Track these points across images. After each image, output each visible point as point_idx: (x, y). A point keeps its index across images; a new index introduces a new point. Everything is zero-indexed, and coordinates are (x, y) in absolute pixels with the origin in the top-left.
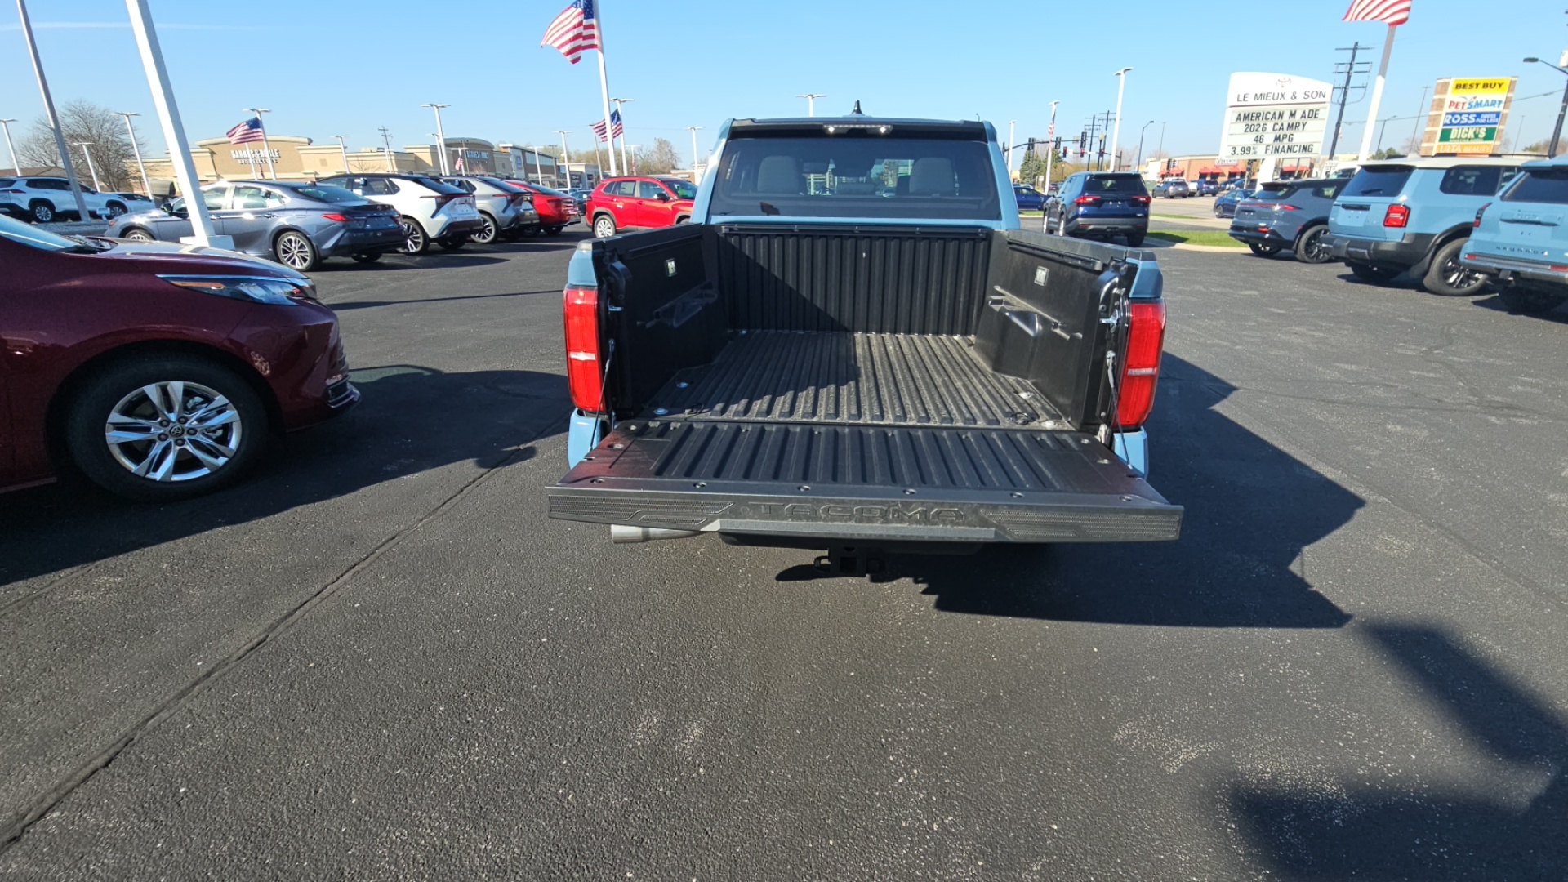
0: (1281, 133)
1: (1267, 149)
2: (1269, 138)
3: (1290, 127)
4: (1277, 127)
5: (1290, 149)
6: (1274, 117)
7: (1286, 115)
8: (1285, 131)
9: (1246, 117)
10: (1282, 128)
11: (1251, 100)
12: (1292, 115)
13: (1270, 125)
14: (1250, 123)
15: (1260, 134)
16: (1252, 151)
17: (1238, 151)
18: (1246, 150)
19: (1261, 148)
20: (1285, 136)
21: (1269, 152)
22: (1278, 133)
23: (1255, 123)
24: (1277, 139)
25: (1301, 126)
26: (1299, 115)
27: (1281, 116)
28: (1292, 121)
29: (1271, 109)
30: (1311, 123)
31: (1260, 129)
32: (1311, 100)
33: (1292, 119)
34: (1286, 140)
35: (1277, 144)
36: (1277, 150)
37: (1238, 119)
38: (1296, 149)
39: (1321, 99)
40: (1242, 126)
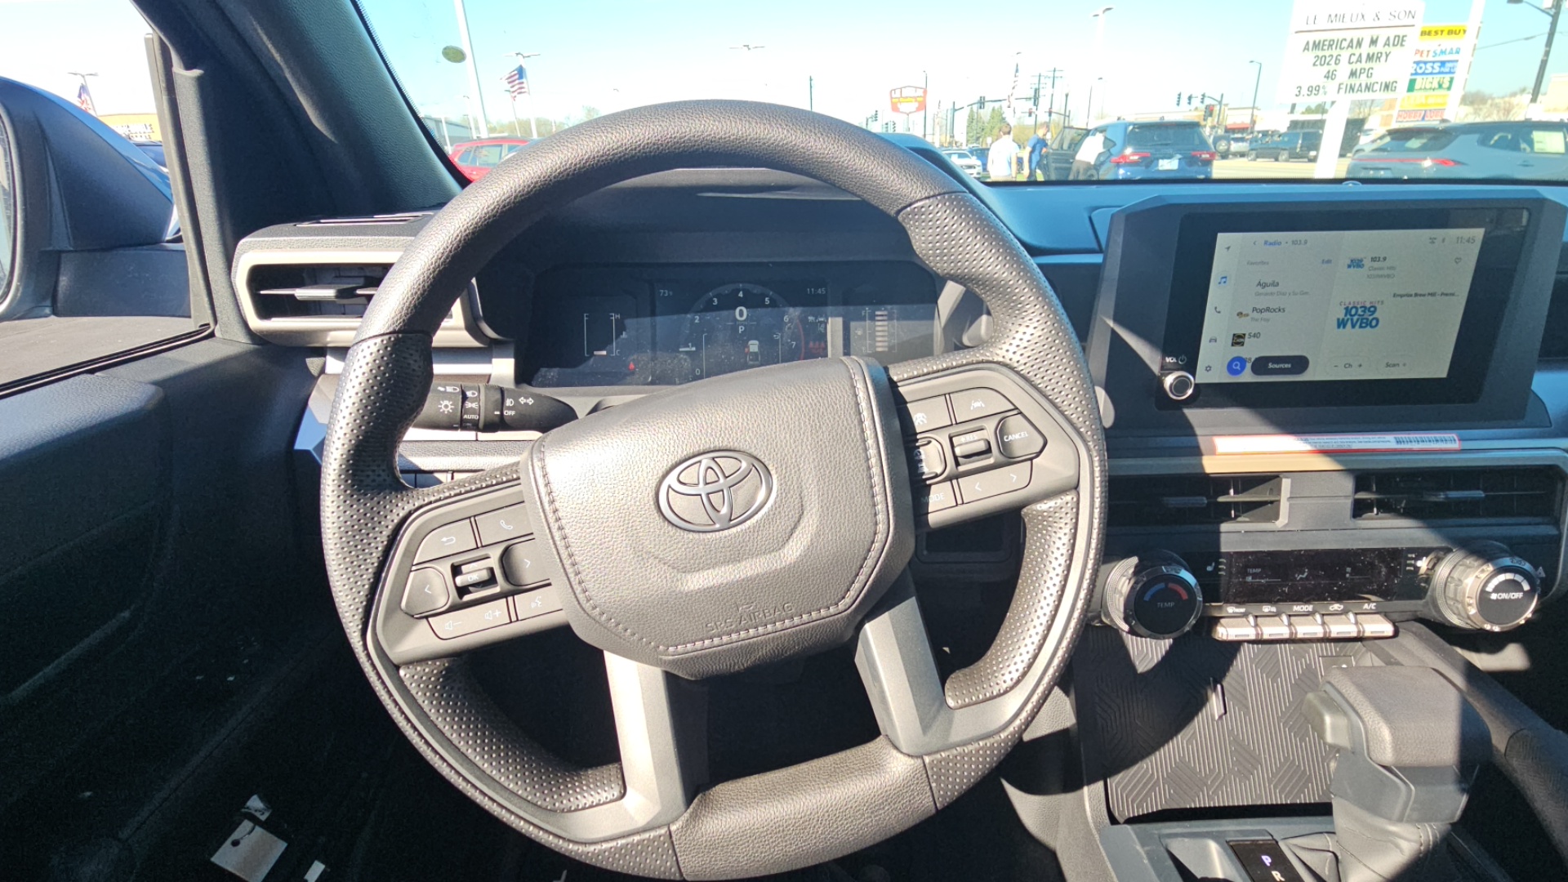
0: (1358, 66)
1: (1339, 89)
2: (1343, 71)
3: (1370, 58)
4: (1354, 59)
5: (1368, 88)
6: (1350, 46)
7: (1366, 43)
8: (1364, 65)
9: (1316, 45)
10: (1359, 60)
11: (1323, 23)
12: (1373, 42)
13: (1345, 55)
14: (1320, 53)
15: (1332, 67)
16: (1321, 91)
17: (1304, 91)
18: (1314, 90)
19: (1332, 86)
20: (1362, 70)
21: (1342, 91)
22: (1354, 67)
23: (1327, 53)
24: (1353, 74)
25: (1384, 56)
26: (1381, 42)
27: (1359, 44)
28: (1373, 50)
29: (1348, 35)
30: (1395, 51)
31: (1333, 62)
32: (1396, 22)
33: (1373, 47)
34: (1364, 76)
35: (1355, 81)
36: (1352, 88)
37: (1306, 48)
38: (1377, 87)
39: (1410, 21)
40: (1311, 56)
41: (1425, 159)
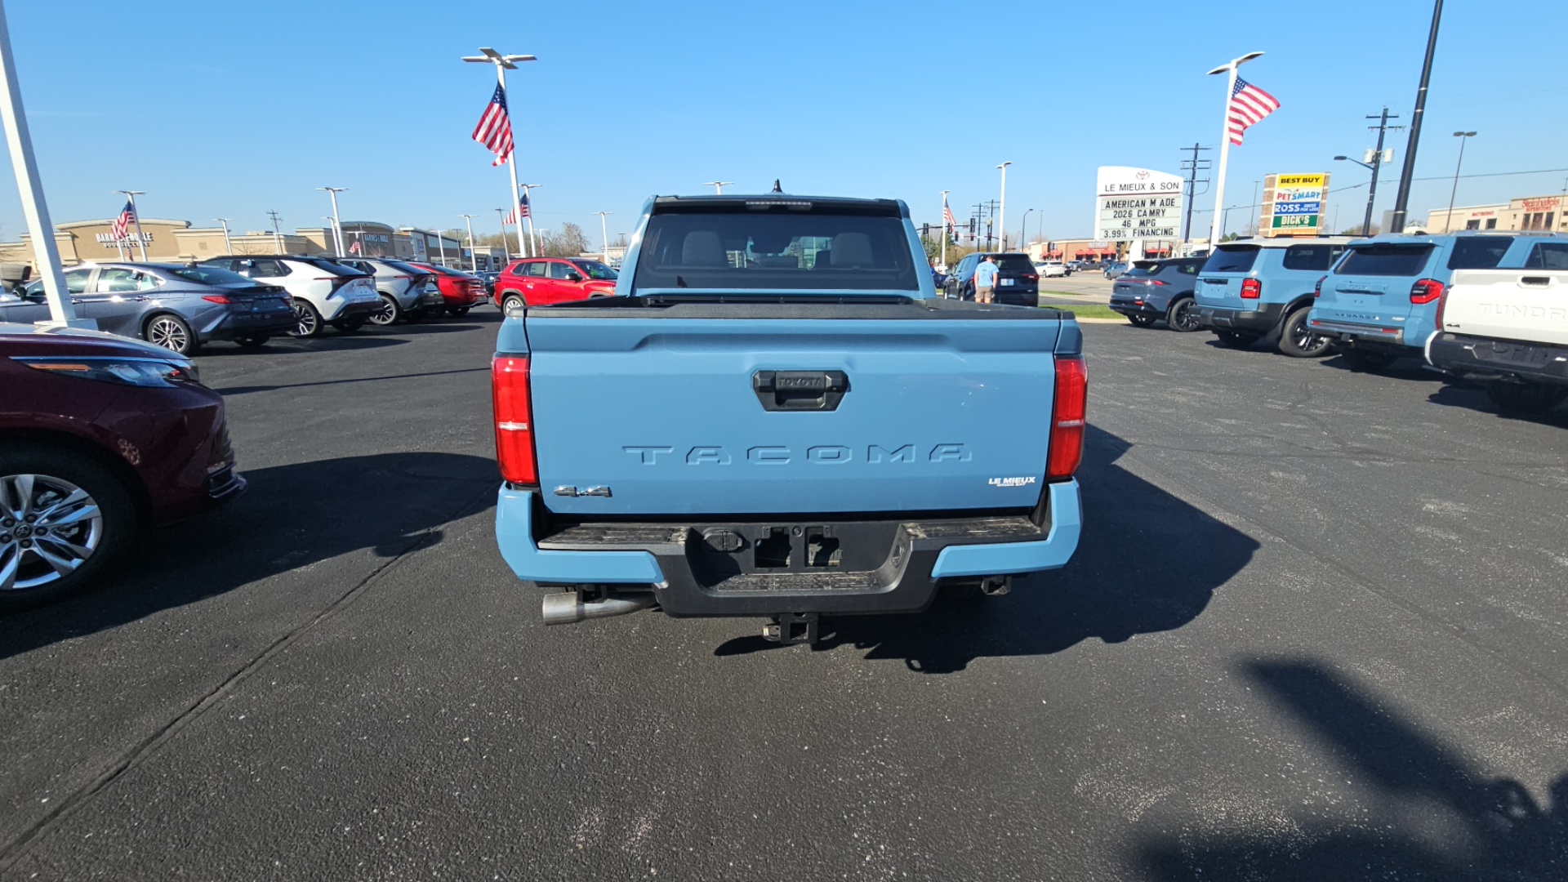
0: (1145, 218)
1: (1134, 233)
2: (1135, 223)
3: (1152, 213)
4: (1141, 213)
5: (1153, 233)
6: (1137, 205)
7: (1148, 203)
8: (1148, 217)
9: (1114, 204)
10: (1145, 214)
11: (1117, 191)
12: (1153, 203)
13: (1135, 212)
14: (1118, 210)
15: (1127, 219)
16: (1122, 234)
17: (1110, 234)
18: (1116, 233)
19: (1129, 232)
20: (1148, 221)
21: (1136, 235)
22: (1142, 219)
23: (1123, 210)
24: (1142, 223)
25: (1161, 213)
26: (1158, 202)
27: (1143, 204)
28: (1153, 208)
29: (1135, 198)
30: (1169, 210)
31: (1127, 215)
32: (1166, 190)
33: (1153, 206)
34: (1149, 225)
35: (1142, 228)
36: (1143, 233)
37: (1108, 206)
38: (1159, 232)
39: (1175, 190)
40: (1111, 212)
41: (1147, 280)
